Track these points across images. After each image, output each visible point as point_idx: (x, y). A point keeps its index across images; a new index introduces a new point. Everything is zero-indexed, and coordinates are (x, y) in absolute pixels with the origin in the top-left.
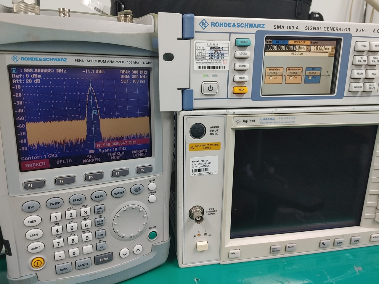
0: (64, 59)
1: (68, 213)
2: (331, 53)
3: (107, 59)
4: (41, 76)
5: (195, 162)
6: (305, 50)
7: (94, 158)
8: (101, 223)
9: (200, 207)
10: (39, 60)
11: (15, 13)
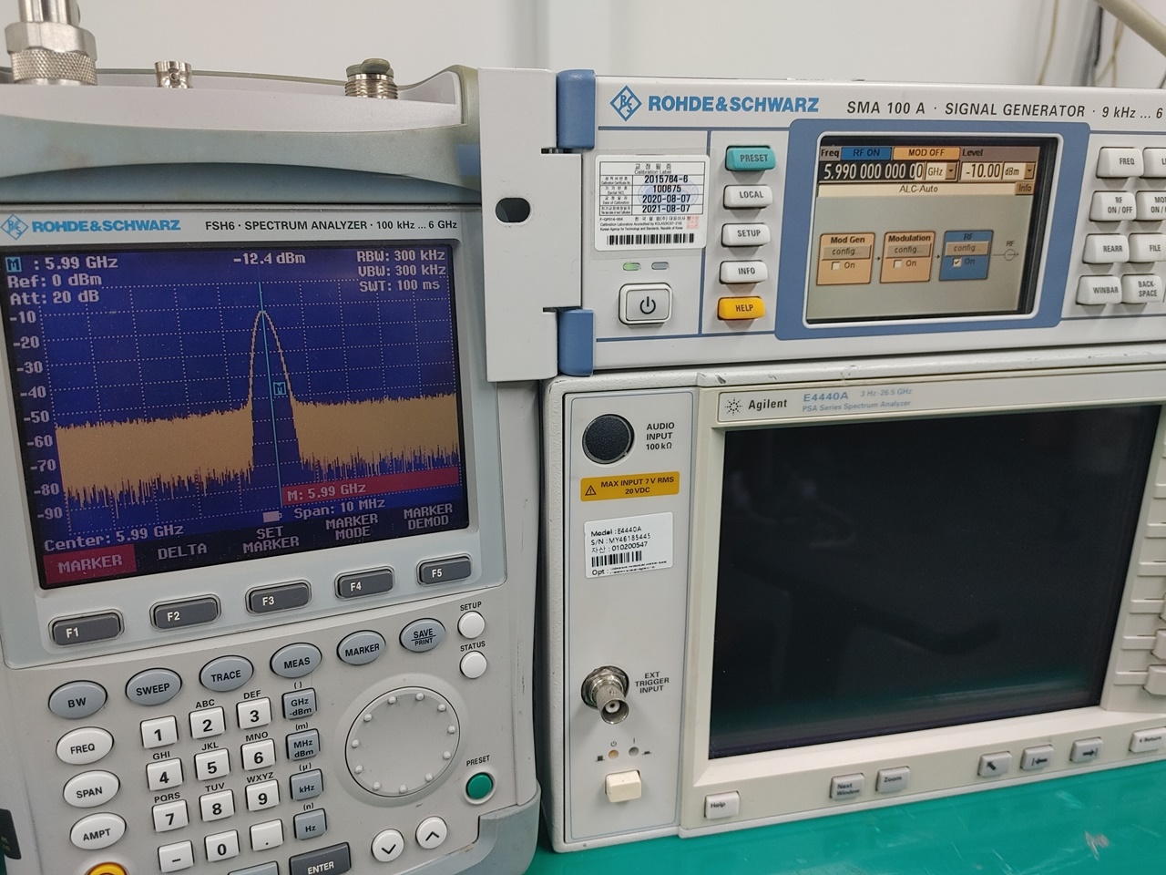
0: (172, 221)
1: (198, 718)
2: (1024, 184)
3: (309, 217)
4: (100, 279)
5: (599, 534)
6: (942, 178)
7: (281, 537)
8: (306, 748)
9: (614, 669)
10: (92, 230)
11: (16, 82)
